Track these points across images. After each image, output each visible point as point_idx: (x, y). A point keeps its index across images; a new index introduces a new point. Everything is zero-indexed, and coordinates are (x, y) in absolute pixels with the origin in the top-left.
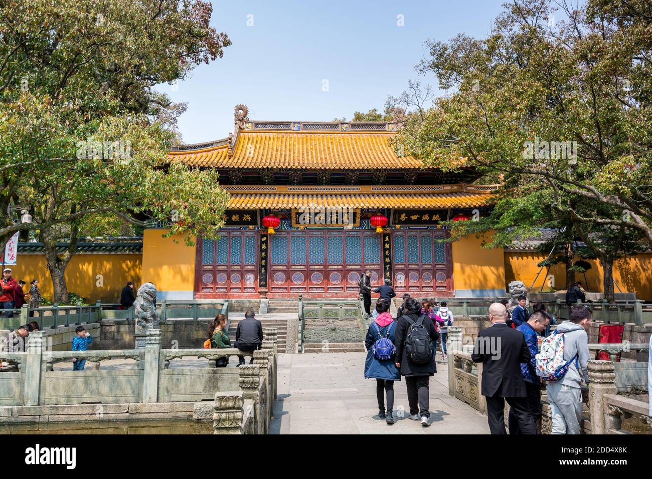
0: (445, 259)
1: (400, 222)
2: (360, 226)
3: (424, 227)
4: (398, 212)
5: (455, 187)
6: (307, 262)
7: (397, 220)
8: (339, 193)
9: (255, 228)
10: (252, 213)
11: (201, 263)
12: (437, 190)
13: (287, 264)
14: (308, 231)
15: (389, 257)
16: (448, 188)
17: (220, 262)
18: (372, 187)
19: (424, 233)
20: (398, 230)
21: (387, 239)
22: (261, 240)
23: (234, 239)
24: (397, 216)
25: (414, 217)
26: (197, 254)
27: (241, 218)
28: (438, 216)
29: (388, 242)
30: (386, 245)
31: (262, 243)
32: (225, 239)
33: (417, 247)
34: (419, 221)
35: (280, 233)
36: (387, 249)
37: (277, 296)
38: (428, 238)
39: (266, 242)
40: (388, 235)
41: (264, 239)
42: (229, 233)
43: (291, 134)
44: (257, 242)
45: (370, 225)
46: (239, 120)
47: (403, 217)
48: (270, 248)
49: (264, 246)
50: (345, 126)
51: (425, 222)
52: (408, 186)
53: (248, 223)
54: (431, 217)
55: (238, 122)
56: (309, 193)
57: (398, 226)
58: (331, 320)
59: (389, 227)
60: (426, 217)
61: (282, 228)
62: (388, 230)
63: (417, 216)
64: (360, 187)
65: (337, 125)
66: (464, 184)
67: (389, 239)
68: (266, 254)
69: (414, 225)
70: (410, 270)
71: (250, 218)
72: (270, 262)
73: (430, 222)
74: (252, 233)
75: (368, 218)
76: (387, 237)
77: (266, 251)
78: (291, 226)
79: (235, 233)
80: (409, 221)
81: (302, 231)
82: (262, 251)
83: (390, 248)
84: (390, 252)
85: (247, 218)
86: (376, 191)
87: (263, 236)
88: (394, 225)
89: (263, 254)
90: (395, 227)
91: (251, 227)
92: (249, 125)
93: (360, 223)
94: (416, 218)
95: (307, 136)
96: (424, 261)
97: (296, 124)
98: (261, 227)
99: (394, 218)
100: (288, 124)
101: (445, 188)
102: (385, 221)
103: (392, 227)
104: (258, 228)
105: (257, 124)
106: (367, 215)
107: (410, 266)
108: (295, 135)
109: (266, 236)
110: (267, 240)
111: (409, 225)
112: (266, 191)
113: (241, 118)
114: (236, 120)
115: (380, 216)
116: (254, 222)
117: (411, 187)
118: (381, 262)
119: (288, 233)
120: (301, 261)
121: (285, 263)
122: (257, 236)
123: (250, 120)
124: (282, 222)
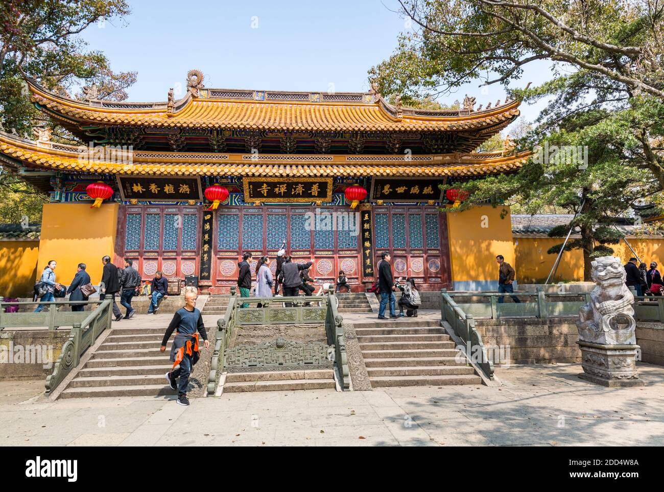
0: (439, 243)
1: (383, 197)
2: (333, 201)
3: (412, 202)
4: (381, 181)
5: (448, 158)
6: (265, 247)
7: (379, 193)
8: (307, 163)
9: (196, 203)
10: (190, 181)
11: (122, 248)
12: (425, 161)
13: (237, 250)
14: (266, 207)
15: (370, 240)
16: (439, 158)
17: (148, 248)
18: (347, 156)
19: (413, 211)
20: (381, 207)
21: (366, 217)
22: (204, 218)
23: (168, 217)
24: (379, 187)
25: (400, 190)
26: (117, 237)
27: (176, 189)
28: (430, 188)
29: (368, 221)
30: (365, 225)
31: (205, 222)
32: (157, 217)
33: (404, 228)
34: (407, 196)
35: (230, 210)
36: (367, 230)
37: (223, 292)
38: (418, 216)
39: (210, 221)
40: (368, 212)
41: (208, 217)
42: (163, 210)
43: (253, 105)
44: (200, 221)
45: (345, 200)
46: (192, 87)
47: (387, 189)
48: (216, 229)
49: (207, 227)
50: (317, 96)
51: (414, 196)
52: (391, 156)
53: (186, 196)
54: (421, 190)
55: (190, 88)
56: (269, 162)
57: (380, 202)
58: (282, 327)
59: (368, 202)
60: (415, 190)
61: (231, 203)
62: (368, 206)
63: (405, 188)
64: (332, 156)
65: (306, 95)
66: (458, 154)
67: (369, 216)
68: (210, 236)
69: (400, 200)
70: (395, 256)
71: (188, 190)
72: (216, 247)
73: (420, 196)
74: (192, 210)
75: (343, 192)
76: (366, 215)
77: (210, 232)
78: (243, 201)
79: (170, 210)
80: (393, 195)
81: (258, 207)
82: (204, 232)
83: (370, 229)
84: (370, 233)
85: (185, 189)
86: (353, 162)
87: (206, 213)
88: (375, 201)
89: (207, 236)
90: (376, 203)
91: (192, 202)
92: (204, 93)
93: (333, 197)
94: (402, 191)
95: (272, 107)
96: (413, 246)
97: (260, 93)
98: (204, 202)
99: (376, 190)
100: (250, 93)
101: (436, 158)
102: (364, 194)
103: (372, 203)
104: (201, 203)
105: (214, 92)
106: (341, 188)
107: (395, 252)
108: (258, 105)
109: (211, 213)
110: (211, 218)
111: (393, 201)
112: (214, 160)
113: (194, 84)
114: (188, 86)
115: (357, 187)
116: (194, 195)
117: (394, 156)
118: (359, 247)
119: (240, 210)
120: (256, 245)
121: (236, 248)
122: (200, 214)
123: (206, 87)
124: (232, 196)
